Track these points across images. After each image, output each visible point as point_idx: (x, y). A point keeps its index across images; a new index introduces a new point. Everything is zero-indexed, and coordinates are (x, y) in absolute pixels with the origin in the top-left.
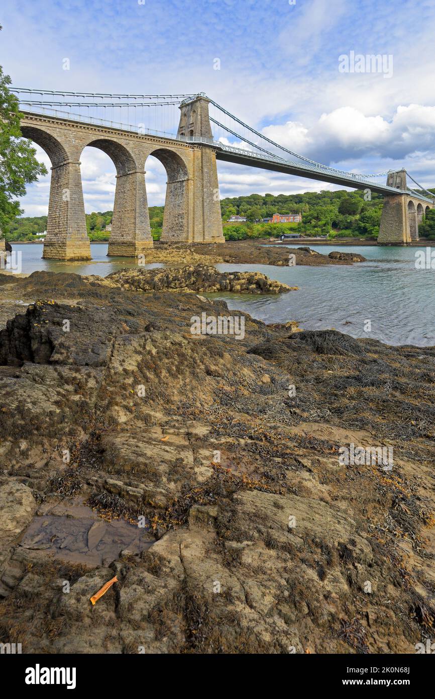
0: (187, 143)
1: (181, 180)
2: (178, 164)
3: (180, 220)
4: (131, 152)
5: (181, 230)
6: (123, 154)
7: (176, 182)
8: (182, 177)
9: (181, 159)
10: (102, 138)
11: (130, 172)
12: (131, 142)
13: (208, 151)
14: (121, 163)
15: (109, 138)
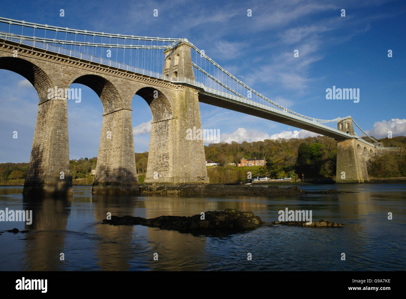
0: (172, 83)
1: (166, 119)
2: (163, 103)
3: (165, 160)
4: (118, 89)
5: (166, 170)
6: (111, 91)
7: (160, 121)
8: (167, 116)
9: (166, 98)
10: (91, 73)
11: (117, 109)
12: (119, 79)
13: (191, 90)
14: (108, 101)
15: (98, 74)
